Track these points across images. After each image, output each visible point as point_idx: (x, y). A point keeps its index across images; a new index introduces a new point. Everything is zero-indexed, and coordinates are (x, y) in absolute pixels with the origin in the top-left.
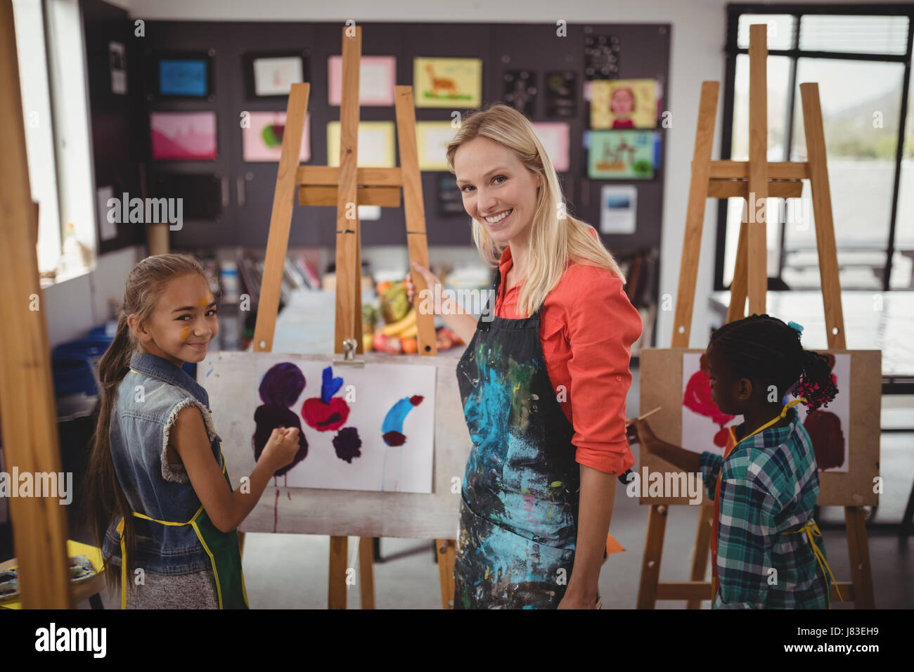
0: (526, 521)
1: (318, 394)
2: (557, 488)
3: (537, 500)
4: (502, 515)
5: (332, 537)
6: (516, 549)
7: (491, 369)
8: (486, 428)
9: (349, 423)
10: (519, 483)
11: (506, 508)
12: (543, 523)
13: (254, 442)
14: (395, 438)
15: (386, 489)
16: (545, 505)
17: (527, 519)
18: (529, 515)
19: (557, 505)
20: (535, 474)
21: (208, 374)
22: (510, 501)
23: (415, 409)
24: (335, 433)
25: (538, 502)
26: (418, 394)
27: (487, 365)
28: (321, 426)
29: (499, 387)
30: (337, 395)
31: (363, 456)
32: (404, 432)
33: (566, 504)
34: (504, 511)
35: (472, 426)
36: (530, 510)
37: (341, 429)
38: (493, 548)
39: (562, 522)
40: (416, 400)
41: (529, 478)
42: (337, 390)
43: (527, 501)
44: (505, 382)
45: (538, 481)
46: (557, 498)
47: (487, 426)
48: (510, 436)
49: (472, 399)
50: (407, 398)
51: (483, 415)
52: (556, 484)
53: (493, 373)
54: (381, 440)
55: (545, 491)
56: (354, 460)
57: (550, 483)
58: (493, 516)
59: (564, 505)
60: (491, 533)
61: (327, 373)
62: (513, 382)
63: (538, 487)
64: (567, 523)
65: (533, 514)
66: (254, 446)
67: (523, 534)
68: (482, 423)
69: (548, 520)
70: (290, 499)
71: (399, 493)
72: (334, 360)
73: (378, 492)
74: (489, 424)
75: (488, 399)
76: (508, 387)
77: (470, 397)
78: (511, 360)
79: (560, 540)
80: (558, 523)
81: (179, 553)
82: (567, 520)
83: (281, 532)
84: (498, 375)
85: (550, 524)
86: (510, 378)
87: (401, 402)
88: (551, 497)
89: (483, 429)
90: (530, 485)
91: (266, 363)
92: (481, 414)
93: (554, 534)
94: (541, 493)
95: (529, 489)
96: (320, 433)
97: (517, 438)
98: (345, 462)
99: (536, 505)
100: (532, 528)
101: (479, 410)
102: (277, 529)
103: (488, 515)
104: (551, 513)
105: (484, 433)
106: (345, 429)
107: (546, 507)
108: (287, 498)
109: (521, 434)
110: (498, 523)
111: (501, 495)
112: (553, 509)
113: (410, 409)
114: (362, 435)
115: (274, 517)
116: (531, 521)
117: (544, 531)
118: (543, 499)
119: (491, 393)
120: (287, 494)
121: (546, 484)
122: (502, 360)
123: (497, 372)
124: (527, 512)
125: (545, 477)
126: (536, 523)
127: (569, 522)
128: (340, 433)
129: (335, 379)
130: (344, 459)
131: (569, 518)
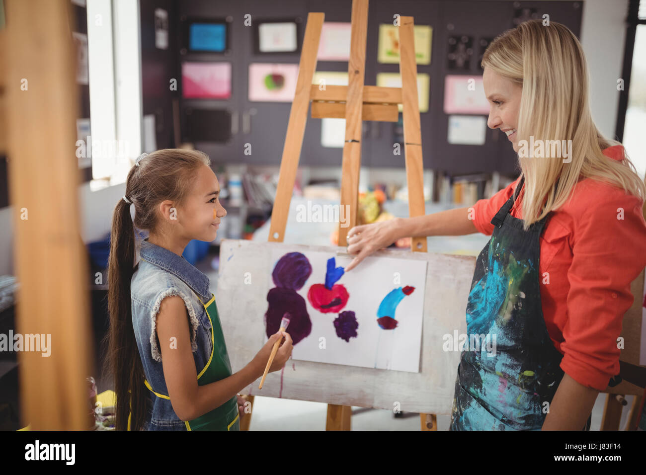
0: (497, 401)
1: (322, 281)
2: (529, 377)
3: (510, 384)
4: (479, 391)
5: (328, 405)
6: (485, 424)
7: (495, 261)
8: (479, 312)
9: (347, 308)
10: (494, 365)
11: (483, 385)
12: (511, 406)
13: (265, 319)
14: (388, 323)
15: (378, 367)
16: (517, 390)
17: (498, 399)
18: (501, 396)
19: (527, 393)
20: (510, 360)
21: (230, 258)
22: (488, 379)
23: (407, 297)
24: (336, 315)
25: (511, 386)
26: (410, 285)
27: (493, 257)
28: (324, 308)
29: (499, 278)
30: (339, 282)
31: (359, 336)
32: (396, 318)
33: (535, 394)
34: (481, 387)
35: (471, 306)
36: (502, 392)
37: (341, 312)
38: (469, 419)
39: (530, 409)
40: (408, 290)
41: (504, 362)
42: (339, 278)
43: (502, 382)
44: (504, 275)
45: (512, 367)
46: (527, 387)
47: (482, 310)
48: (495, 323)
49: (480, 284)
50: (400, 288)
51: (483, 300)
52: (528, 373)
53: (496, 264)
54: (376, 324)
55: (517, 377)
56: (351, 339)
57: (522, 370)
58: (472, 390)
59: (533, 394)
60: (469, 405)
61: (331, 263)
62: (509, 276)
63: (511, 372)
64: (534, 411)
65: (504, 396)
66: (266, 323)
67: (494, 412)
68: (479, 307)
69: (516, 405)
70: (294, 370)
71: (390, 370)
72: (338, 252)
73: (371, 369)
74: (484, 309)
75: (489, 287)
76: (506, 280)
77: (480, 282)
78: (511, 257)
79: (525, 425)
80: (525, 409)
81: (164, 424)
82: (534, 409)
83: (286, 398)
84: (500, 268)
85: (518, 409)
86: (508, 272)
87: (395, 291)
88: (521, 383)
89: (478, 311)
90: (504, 369)
91: (279, 252)
92: (481, 299)
93: (521, 418)
94: (513, 378)
95: (502, 373)
96: (323, 315)
97: (498, 327)
98: (344, 341)
99: (509, 388)
100: (500, 408)
101: (483, 295)
102: (283, 395)
103: (468, 388)
104: (519, 399)
105: (477, 314)
106: (344, 312)
107: (517, 392)
108: (292, 369)
109: (502, 325)
110: (477, 397)
111: (482, 373)
112: (523, 396)
113: (402, 298)
114: (359, 318)
115: (280, 385)
116: (501, 402)
117: (511, 413)
118: (514, 384)
119: (492, 282)
120: (292, 365)
121: (519, 371)
122: (505, 255)
123: (499, 265)
124: (499, 393)
125: (519, 365)
126: (506, 405)
127: (536, 411)
128: (340, 315)
129: (338, 268)
130: (343, 338)
131: (536, 407)
